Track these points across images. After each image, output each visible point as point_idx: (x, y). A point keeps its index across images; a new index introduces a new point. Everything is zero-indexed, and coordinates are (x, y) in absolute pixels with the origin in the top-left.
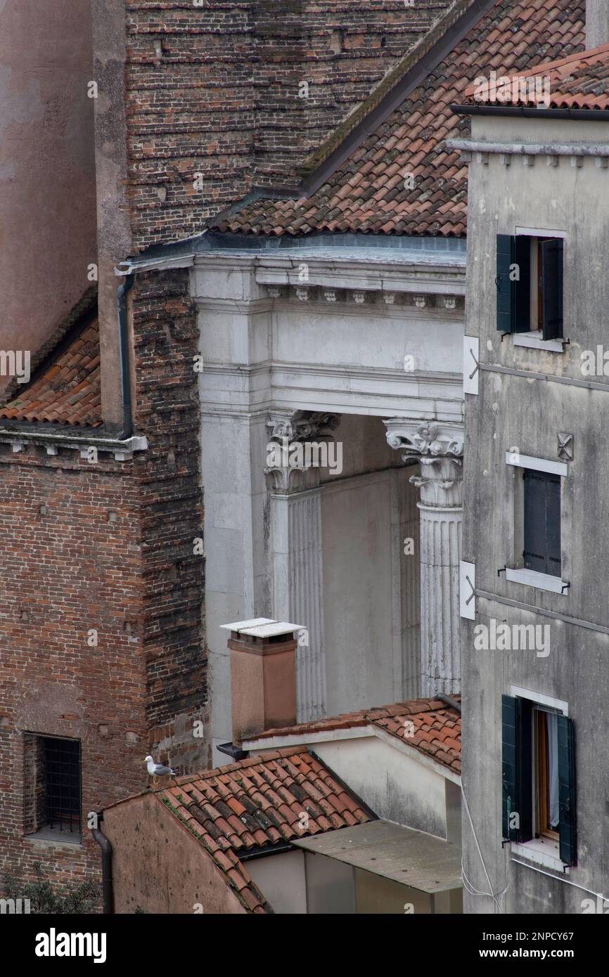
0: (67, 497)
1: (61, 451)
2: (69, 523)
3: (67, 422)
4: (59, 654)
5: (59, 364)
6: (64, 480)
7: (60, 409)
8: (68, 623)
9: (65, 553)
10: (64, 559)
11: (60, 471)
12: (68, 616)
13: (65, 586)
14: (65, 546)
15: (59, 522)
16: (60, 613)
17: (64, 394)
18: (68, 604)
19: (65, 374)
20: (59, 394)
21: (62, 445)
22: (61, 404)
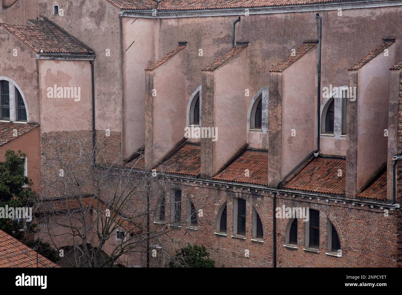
0: (376, 220)
1: (375, 207)
2: (377, 227)
3: (377, 199)
4: (373, 263)
5: (375, 183)
6: (375, 215)
7: (375, 195)
8: (376, 254)
9: (375, 235)
10: (375, 237)
11: (374, 212)
12: (375, 252)
13: (375, 244)
14: (375, 233)
15: (374, 226)
16: (373, 251)
17: (376, 191)
18: (376, 249)
19: (376, 186)
20: (375, 191)
21: (375, 205)
22: (375, 194)
